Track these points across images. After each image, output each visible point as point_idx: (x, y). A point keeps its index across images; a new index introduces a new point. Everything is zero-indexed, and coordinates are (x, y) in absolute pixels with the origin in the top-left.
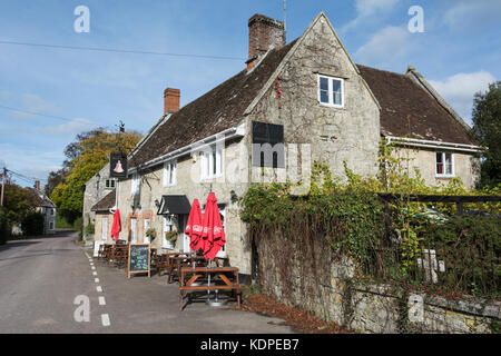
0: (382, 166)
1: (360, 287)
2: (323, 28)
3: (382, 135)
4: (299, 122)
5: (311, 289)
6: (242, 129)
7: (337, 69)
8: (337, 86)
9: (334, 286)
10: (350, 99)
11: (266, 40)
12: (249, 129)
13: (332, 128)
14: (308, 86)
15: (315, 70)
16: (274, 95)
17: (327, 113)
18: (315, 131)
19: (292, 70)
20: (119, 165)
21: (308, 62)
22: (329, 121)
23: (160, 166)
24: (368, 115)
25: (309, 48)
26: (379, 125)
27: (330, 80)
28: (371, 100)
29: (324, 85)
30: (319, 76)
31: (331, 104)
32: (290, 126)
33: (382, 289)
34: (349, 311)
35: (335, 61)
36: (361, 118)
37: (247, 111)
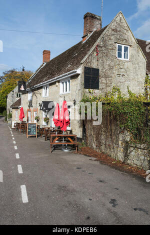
0: (146, 89)
1: (132, 145)
2: (121, 20)
3: (147, 74)
4: (107, 67)
5: (109, 145)
6: (80, 71)
7: (126, 41)
8: (126, 49)
9: (120, 144)
10: (132, 56)
11: (92, 26)
12: (83, 71)
13: (123, 70)
14: (112, 49)
15: (116, 41)
16: (95, 54)
17: (121, 63)
18: (114, 72)
19: (104, 41)
20: (22, 87)
21: (112, 37)
22: (121, 67)
23: (41, 88)
24: (140, 64)
25: (113, 30)
26: (146, 69)
27: (123, 46)
28: (142, 56)
29: (120, 49)
30: (118, 44)
31: (123, 58)
32: (102, 69)
33: (142, 146)
34: (126, 155)
35: (126, 37)
36: (137, 65)
37: (82, 62)
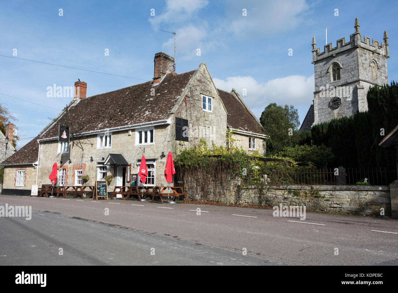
0: (227, 143)
2: (204, 71)
3: (228, 128)
4: (194, 118)
6: (170, 121)
7: (210, 92)
8: (210, 100)
10: (215, 108)
12: (174, 121)
13: (208, 122)
14: (198, 100)
15: (201, 92)
16: (184, 104)
17: (206, 115)
18: (201, 123)
19: (191, 91)
20: (64, 133)
21: (198, 88)
22: (207, 119)
24: (222, 117)
25: (198, 81)
26: (226, 122)
27: (207, 98)
28: (224, 110)
29: (204, 100)
30: (202, 96)
31: (207, 110)
32: (190, 121)
35: (209, 88)
36: (219, 118)
37: (172, 111)
